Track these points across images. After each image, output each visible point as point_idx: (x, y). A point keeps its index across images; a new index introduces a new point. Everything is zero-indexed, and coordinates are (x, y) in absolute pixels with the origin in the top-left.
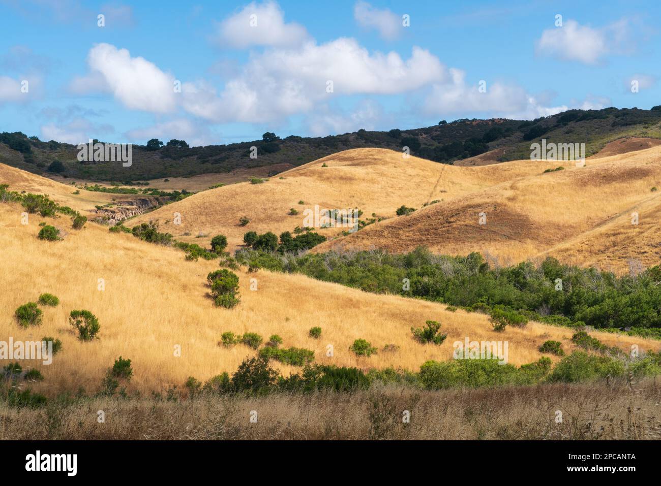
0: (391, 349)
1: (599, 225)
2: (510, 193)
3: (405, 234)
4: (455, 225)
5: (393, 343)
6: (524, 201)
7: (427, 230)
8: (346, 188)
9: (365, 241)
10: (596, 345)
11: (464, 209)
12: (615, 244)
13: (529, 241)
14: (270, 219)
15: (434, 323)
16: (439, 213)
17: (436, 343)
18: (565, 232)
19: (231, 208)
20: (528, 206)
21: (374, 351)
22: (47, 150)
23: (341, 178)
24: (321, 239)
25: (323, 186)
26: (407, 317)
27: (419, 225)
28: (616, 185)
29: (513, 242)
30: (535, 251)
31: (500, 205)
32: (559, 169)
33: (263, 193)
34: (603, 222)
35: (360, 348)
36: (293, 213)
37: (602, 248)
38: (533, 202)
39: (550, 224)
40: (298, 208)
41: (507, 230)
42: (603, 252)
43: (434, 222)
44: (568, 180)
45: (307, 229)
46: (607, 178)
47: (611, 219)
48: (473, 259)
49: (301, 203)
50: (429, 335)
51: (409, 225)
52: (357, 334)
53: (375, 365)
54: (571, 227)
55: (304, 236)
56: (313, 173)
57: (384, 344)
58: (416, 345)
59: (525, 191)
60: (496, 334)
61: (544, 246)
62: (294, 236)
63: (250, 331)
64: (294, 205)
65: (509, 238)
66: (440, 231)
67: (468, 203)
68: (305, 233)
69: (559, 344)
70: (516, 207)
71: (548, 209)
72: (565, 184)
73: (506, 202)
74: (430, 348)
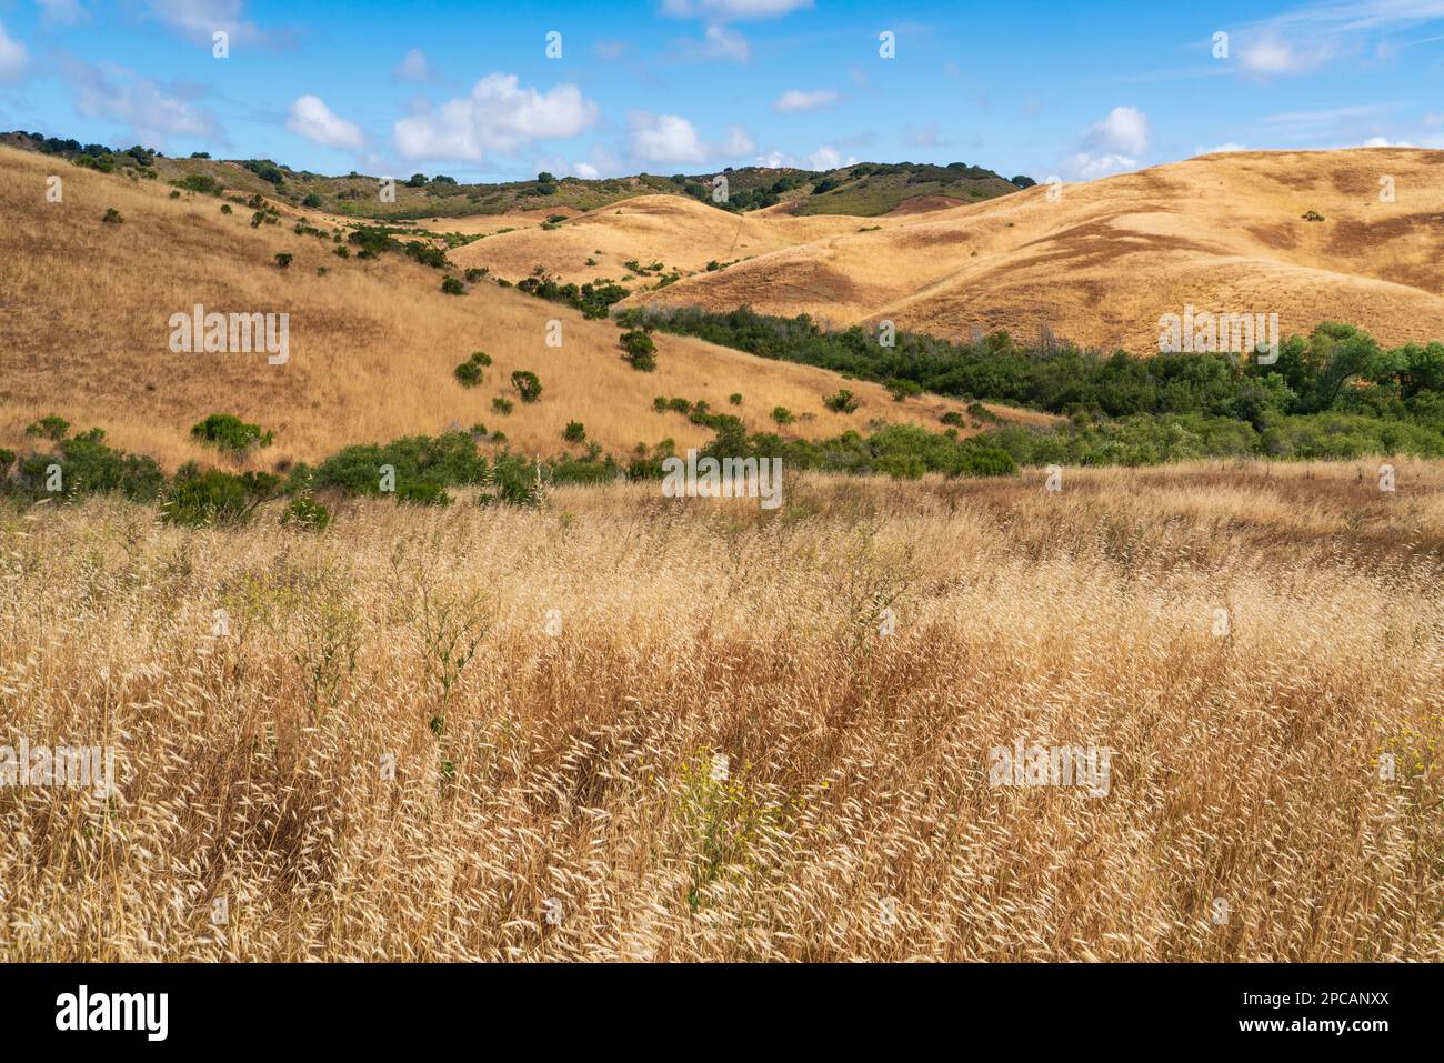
0: (810, 417)
1: (922, 289)
2: (829, 252)
3: (720, 292)
4: (773, 284)
5: (807, 411)
6: (845, 261)
7: (743, 288)
8: (644, 237)
9: (676, 297)
10: (992, 417)
11: (784, 267)
12: (943, 310)
13: (852, 304)
14: (567, 268)
15: (847, 392)
16: (755, 270)
17: (847, 411)
18: (887, 295)
19: (523, 256)
20: (849, 266)
21: (793, 419)
22: (300, 181)
23: (638, 227)
24: (626, 293)
25: (619, 235)
26: (814, 384)
27: (734, 282)
28: (935, 248)
29: (835, 304)
30: (859, 315)
31: (820, 264)
32: (877, 228)
33: (557, 240)
34: (926, 287)
35: (780, 415)
36: (591, 263)
37: (931, 314)
38: (853, 262)
39: (872, 287)
40: (596, 258)
41: (829, 292)
42: (932, 318)
43: (751, 279)
44: (887, 241)
45: (607, 281)
46: (926, 240)
47: (935, 283)
48: (803, 320)
49: (598, 252)
50: (841, 404)
51: (723, 281)
52: (775, 404)
53: (797, 433)
54: (893, 290)
55: (606, 289)
56: (607, 220)
57: (801, 413)
58: (828, 413)
59: (845, 250)
60: (895, 404)
61: (867, 310)
62: (596, 288)
63: (677, 396)
64: (591, 254)
65: (832, 300)
66: (757, 289)
67: (784, 261)
68: (607, 285)
69: (960, 415)
70: (838, 268)
71: (870, 271)
72: (885, 245)
73: (826, 261)
74: (841, 416)
